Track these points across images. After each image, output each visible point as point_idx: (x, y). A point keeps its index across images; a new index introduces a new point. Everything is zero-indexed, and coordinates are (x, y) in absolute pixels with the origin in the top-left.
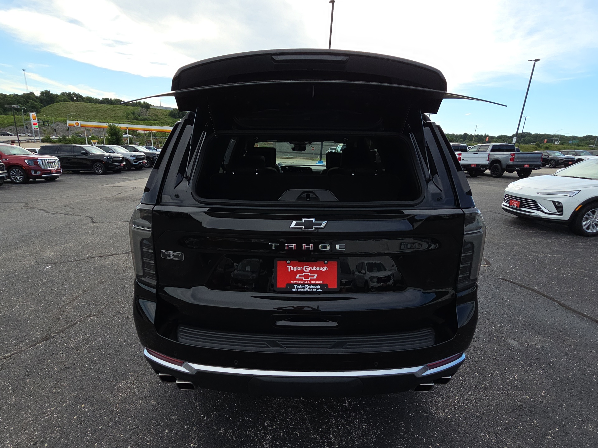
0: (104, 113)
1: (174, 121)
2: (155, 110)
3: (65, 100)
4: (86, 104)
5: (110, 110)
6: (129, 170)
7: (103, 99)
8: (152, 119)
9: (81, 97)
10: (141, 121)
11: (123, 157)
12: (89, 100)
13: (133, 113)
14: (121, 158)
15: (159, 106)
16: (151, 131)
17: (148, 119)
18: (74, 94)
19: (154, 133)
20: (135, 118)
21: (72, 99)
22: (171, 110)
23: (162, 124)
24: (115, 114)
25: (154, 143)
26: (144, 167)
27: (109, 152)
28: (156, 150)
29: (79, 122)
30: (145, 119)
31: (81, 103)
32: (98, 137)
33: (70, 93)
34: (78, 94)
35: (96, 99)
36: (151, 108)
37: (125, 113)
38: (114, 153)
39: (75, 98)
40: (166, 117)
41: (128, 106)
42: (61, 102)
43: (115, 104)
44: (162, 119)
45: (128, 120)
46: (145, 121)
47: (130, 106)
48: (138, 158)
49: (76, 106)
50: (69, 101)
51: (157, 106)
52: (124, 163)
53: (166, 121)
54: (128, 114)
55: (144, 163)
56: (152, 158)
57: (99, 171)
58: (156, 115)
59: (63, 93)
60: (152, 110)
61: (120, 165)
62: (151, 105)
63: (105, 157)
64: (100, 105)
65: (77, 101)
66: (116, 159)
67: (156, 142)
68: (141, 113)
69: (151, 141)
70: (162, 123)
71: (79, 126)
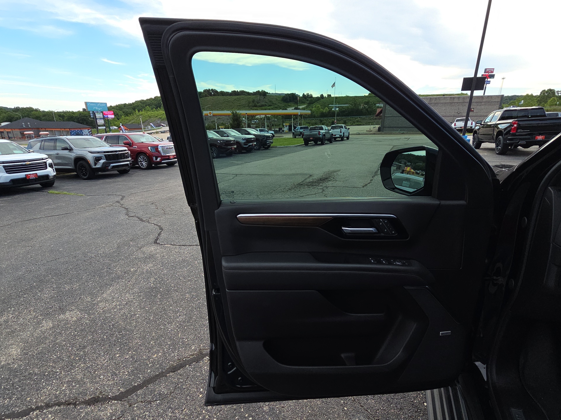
0: (232, 104)
1: (285, 105)
2: (270, 97)
3: (206, 96)
4: (221, 97)
5: (237, 100)
6: (241, 153)
7: (232, 91)
8: (268, 105)
9: (216, 92)
10: (259, 107)
11: (235, 140)
12: (223, 93)
13: (253, 101)
14: (232, 141)
15: (274, 93)
16: (266, 115)
17: (264, 105)
18: (212, 90)
19: (269, 117)
20: (254, 105)
21: (211, 95)
22: (283, 95)
23: (276, 109)
24: (240, 103)
25: (268, 126)
26: (254, 149)
27: (224, 136)
28: (268, 132)
29: (211, 112)
30: (262, 106)
31: (217, 97)
32: (226, 124)
33: (209, 89)
34: (215, 89)
35: (227, 92)
36: (267, 96)
37: (247, 102)
38: (228, 136)
39: (213, 93)
40: (279, 102)
41: (250, 95)
42: (203, 97)
43: (241, 95)
44: (276, 104)
45: (249, 107)
46: (262, 107)
47: (251, 95)
48: (248, 140)
49: (213, 100)
50: (208, 96)
51: (272, 93)
52: (235, 147)
53: (279, 106)
54: (249, 103)
55: (254, 145)
56: (261, 140)
57: (213, 154)
58: (271, 101)
59: (205, 90)
60: (268, 97)
61: (231, 148)
62: (267, 93)
63: (218, 141)
64: (229, 97)
65: (214, 95)
66: (228, 143)
67: (270, 125)
68: (260, 100)
69: (265, 124)
70: (276, 107)
71: (212, 115)
